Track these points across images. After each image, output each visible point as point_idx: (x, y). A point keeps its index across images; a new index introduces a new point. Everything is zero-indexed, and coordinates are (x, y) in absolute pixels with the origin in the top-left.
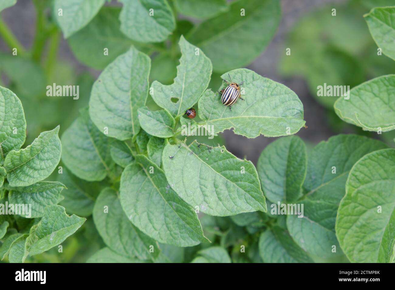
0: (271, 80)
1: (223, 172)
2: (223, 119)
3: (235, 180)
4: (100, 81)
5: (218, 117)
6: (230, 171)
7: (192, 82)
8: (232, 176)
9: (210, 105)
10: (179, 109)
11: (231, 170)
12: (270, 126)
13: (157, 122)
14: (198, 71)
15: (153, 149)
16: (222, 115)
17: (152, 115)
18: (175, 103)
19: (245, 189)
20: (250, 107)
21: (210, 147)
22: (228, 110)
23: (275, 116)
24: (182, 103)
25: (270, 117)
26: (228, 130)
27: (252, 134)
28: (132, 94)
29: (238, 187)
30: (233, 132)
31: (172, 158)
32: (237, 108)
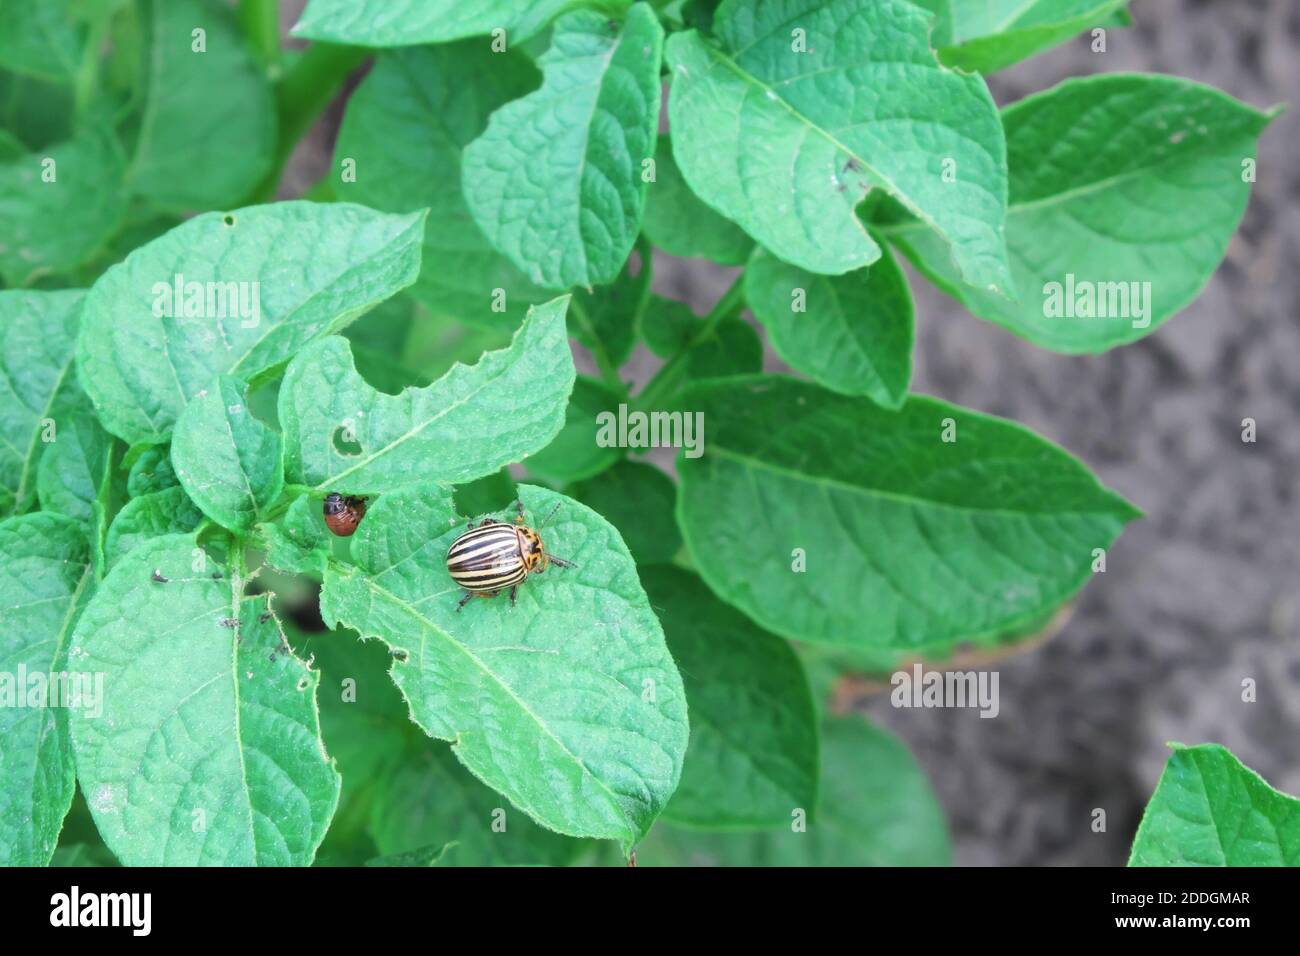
0: (661, 636)
1: (255, 752)
2: (415, 612)
3: (262, 803)
4: (229, 221)
5: (406, 593)
6: (272, 763)
7: (447, 441)
8: (264, 781)
9: (412, 534)
10: (332, 480)
11: (277, 761)
12: (514, 751)
13: (232, 455)
14: (500, 428)
15: (145, 518)
16: (424, 599)
17: (239, 420)
18: (336, 452)
19: (262, 853)
20: (522, 652)
21: (288, 645)
22: (453, 602)
23: (566, 742)
24: (358, 471)
25: (549, 733)
26: (388, 648)
27: (433, 718)
28: (272, 335)
29: (252, 830)
30: (388, 666)
31: (158, 580)
32: (482, 621)
